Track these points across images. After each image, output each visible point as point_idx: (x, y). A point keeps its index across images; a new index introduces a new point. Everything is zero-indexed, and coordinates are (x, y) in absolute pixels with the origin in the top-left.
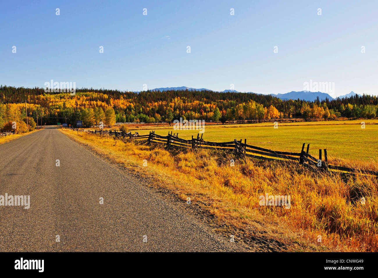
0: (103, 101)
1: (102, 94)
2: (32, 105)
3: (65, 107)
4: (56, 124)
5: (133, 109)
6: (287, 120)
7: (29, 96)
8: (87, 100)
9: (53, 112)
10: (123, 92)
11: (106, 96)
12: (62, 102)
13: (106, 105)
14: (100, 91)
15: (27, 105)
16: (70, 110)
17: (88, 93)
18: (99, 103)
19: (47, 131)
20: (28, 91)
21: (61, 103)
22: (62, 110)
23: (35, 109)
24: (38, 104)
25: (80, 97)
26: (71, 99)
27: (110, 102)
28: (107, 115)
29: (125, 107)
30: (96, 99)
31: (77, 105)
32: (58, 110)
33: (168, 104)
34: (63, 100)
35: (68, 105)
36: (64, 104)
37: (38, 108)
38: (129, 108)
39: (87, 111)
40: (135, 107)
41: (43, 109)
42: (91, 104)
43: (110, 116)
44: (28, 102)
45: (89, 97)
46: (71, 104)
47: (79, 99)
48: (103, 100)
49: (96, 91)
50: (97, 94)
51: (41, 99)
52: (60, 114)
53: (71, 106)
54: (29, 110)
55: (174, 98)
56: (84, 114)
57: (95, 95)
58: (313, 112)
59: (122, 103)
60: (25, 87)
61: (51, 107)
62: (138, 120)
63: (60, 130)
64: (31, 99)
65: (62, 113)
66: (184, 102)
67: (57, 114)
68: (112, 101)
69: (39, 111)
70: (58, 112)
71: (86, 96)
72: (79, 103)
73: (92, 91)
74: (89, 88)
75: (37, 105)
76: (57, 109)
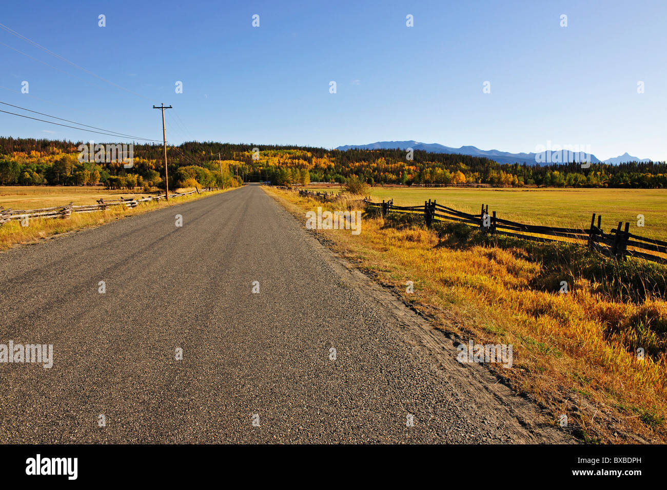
0: (305, 160)
1: (306, 152)
2: (238, 162)
3: (268, 165)
4: (259, 182)
5: (332, 169)
6: (476, 185)
7: (234, 153)
8: (290, 158)
9: (256, 170)
10: (328, 149)
11: (309, 154)
12: (266, 160)
13: (307, 164)
14: (305, 149)
15: (232, 162)
16: (272, 168)
17: (292, 151)
18: (301, 161)
19: (251, 187)
20: (233, 147)
21: (264, 161)
22: (264, 168)
23: (240, 166)
24: (243, 161)
25: (284, 155)
26: (275, 156)
27: (312, 161)
28: (302, 175)
29: (326, 167)
30: (298, 158)
31: (279, 164)
32: (262, 168)
33: (369, 165)
34: (266, 157)
35: (271, 164)
36: (267, 162)
37: (243, 165)
38: (329, 168)
39: (286, 171)
40: (335, 167)
41: (247, 167)
42: (293, 163)
43: (305, 176)
44: (233, 159)
45: (292, 155)
46: (274, 161)
47: (282, 157)
48: (305, 158)
49: (300, 149)
50: (301, 151)
51: (246, 156)
52: (263, 172)
53: (274, 165)
54: (234, 168)
55: (378, 158)
56: (283, 174)
57: (298, 153)
58: (499, 178)
59: (324, 162)
60: (231, 143)
61: (255, 165)
62: (334, 181)
63: (261, 186)
64: (237, 156)
65: (265, 171)
66: (387, 163)
67: (260, 171)
68: (314, 160)
69: (244, 169)
70: (261, 170)
71: (289, 153)
72: (281, 161)
73: (296, 148)
74: (293, 144)
75: (242, 163)
76: (260, 166)
